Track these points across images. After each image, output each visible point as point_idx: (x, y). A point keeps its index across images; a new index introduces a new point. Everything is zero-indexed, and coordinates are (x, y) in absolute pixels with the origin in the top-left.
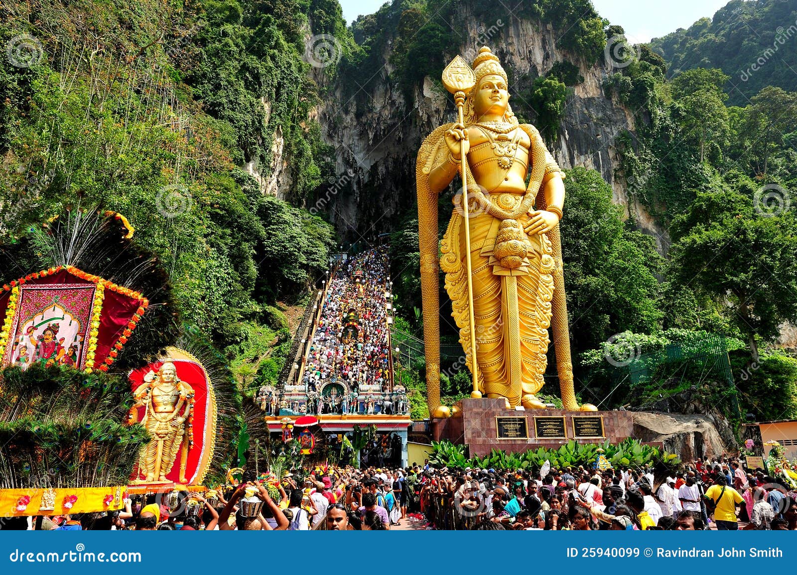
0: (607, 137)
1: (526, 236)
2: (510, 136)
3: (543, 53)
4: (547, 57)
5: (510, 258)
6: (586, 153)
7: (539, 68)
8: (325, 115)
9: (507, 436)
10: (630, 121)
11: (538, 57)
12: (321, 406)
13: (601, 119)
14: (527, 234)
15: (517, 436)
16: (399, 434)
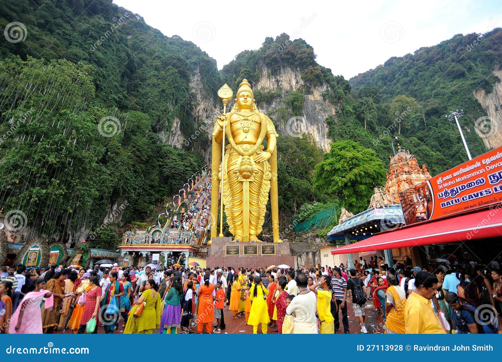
0: (323, 117)
1: (254, 163)
2: (249, 118)
3: (295, 80)
4: (297, 82)
5: (245, 173)
6: (314, 125)
7: (294, 87)
8: (204, 109)
9: (230, 254)
10: (334, 111)
11: (294, 82)
12: (151, 240)
13: (320, 110)
14: (255, 162)
15: (235, 254)
16: (185, 253)
